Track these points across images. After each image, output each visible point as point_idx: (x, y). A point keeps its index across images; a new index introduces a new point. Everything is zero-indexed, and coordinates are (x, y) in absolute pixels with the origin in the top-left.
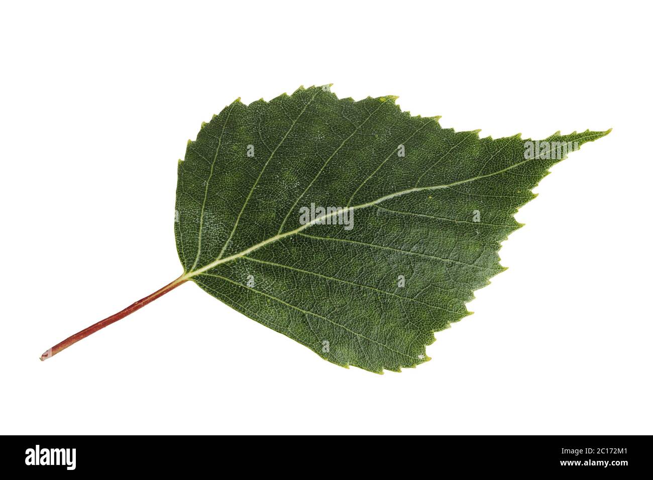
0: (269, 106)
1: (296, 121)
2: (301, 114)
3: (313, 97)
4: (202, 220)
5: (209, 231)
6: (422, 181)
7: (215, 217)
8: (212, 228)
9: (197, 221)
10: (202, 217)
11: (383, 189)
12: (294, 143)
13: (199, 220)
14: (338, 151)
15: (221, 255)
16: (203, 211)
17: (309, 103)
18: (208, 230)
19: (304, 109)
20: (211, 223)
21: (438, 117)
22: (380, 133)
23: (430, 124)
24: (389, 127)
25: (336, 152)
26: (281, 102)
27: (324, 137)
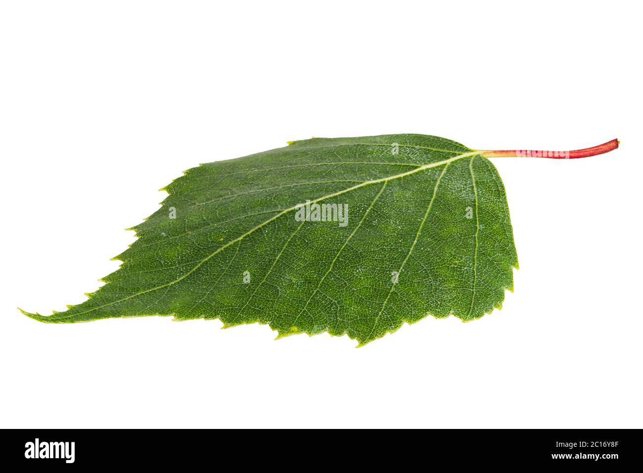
0: (426, 308)
1: (392, 291)
2: (387, 300)
3: (376, 322)
4: (476, 192)
5: (465, 182)
6: (234, 250)
7: (461, 195)
8: (462, 186)
9: (481, 190)
10: (476, 194)
11: (277, 227)
12: (388, 263)
13: (478, 192)
14: (335, 256)
15: (446, 166)
16: (477, 199)
17: (380, 313)
18: (465, 184)
19: (384, 305)
20: (464, 190)
21: (225, 327)
22: (291, 285)
23: (233, 317)
24: (281, 296)
25: (338, 255)
26: (413, 313)
27: (355, 273)
